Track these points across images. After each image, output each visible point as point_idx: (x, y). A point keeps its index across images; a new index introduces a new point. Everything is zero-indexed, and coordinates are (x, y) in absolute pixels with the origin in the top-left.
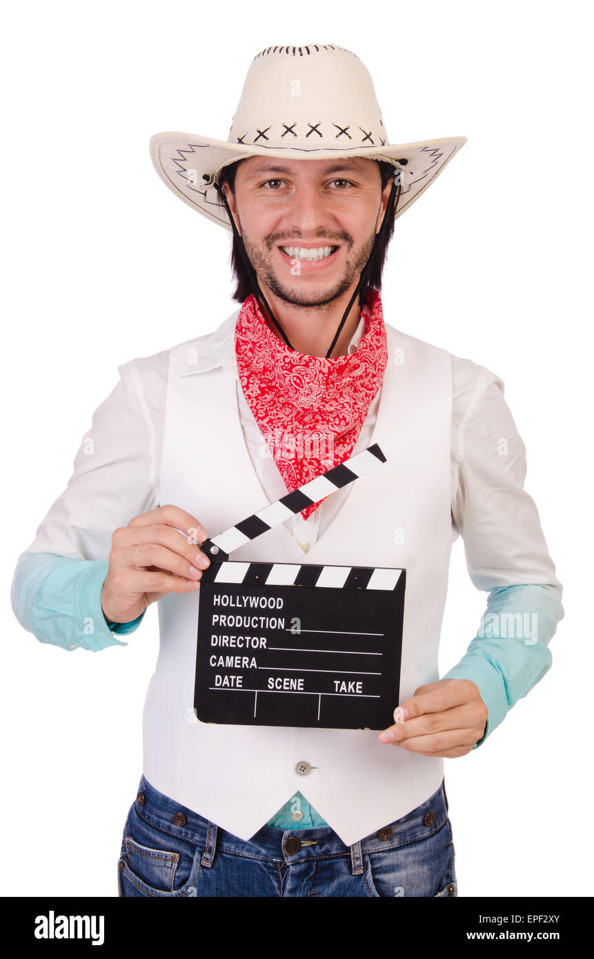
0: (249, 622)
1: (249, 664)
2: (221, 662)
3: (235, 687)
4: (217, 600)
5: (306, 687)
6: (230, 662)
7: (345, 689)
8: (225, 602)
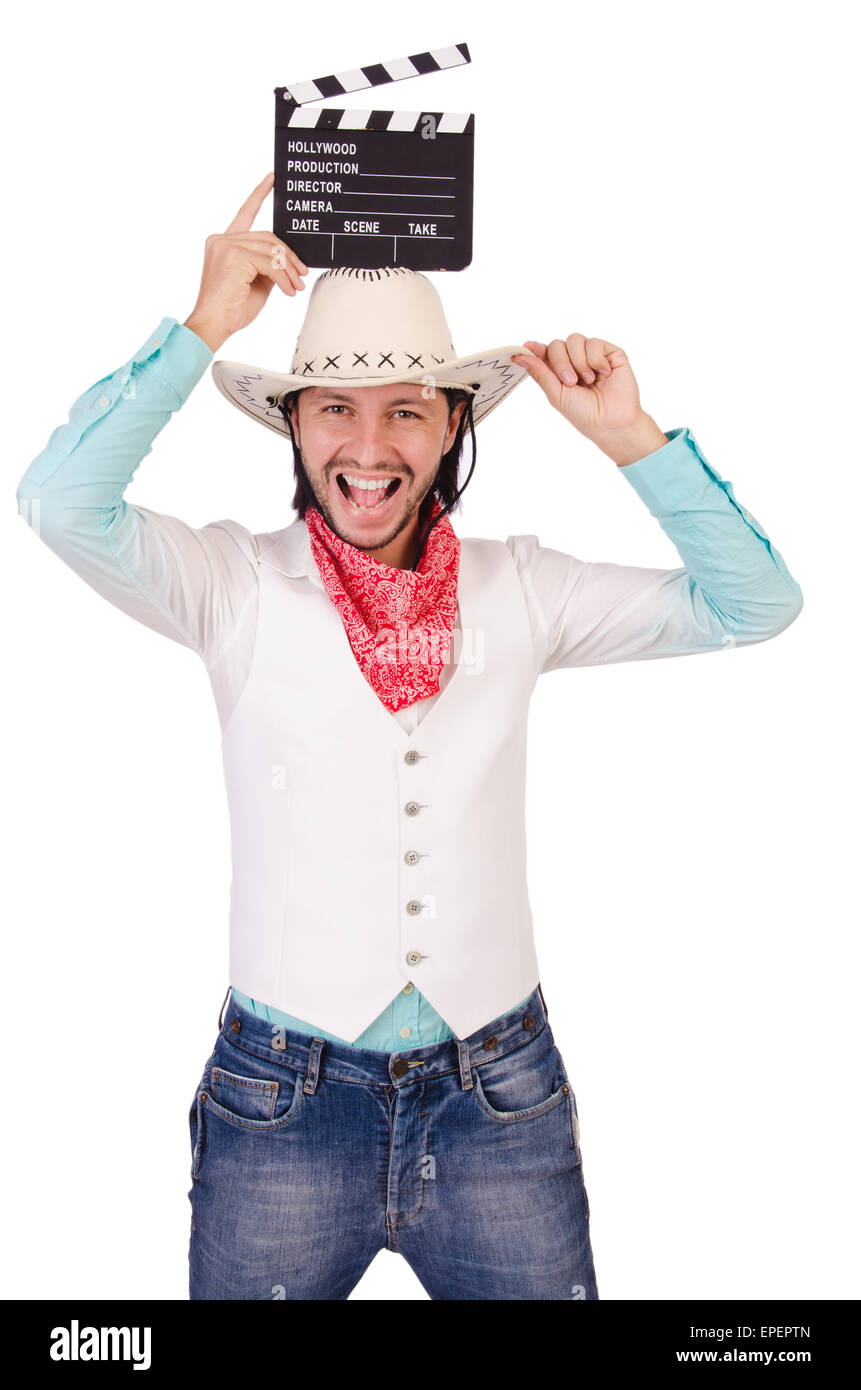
0: (324, 168)
1: (325, 208)
2: (297, 206)
3: (312, 230)
4: (292, 147)
5: (382, 230)
6: (306, 206)
7: (420, 231)
8: (299, 149)
